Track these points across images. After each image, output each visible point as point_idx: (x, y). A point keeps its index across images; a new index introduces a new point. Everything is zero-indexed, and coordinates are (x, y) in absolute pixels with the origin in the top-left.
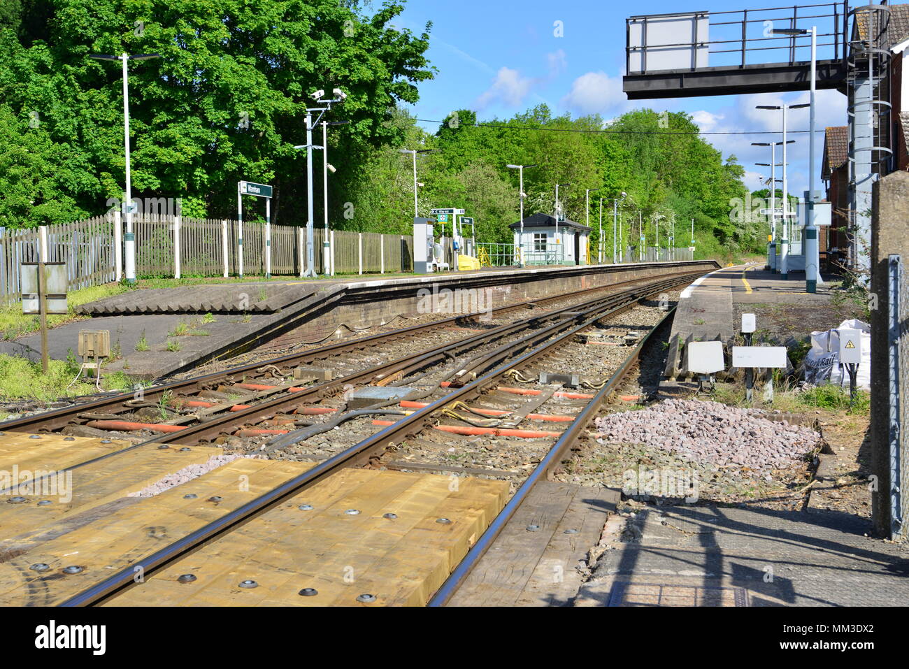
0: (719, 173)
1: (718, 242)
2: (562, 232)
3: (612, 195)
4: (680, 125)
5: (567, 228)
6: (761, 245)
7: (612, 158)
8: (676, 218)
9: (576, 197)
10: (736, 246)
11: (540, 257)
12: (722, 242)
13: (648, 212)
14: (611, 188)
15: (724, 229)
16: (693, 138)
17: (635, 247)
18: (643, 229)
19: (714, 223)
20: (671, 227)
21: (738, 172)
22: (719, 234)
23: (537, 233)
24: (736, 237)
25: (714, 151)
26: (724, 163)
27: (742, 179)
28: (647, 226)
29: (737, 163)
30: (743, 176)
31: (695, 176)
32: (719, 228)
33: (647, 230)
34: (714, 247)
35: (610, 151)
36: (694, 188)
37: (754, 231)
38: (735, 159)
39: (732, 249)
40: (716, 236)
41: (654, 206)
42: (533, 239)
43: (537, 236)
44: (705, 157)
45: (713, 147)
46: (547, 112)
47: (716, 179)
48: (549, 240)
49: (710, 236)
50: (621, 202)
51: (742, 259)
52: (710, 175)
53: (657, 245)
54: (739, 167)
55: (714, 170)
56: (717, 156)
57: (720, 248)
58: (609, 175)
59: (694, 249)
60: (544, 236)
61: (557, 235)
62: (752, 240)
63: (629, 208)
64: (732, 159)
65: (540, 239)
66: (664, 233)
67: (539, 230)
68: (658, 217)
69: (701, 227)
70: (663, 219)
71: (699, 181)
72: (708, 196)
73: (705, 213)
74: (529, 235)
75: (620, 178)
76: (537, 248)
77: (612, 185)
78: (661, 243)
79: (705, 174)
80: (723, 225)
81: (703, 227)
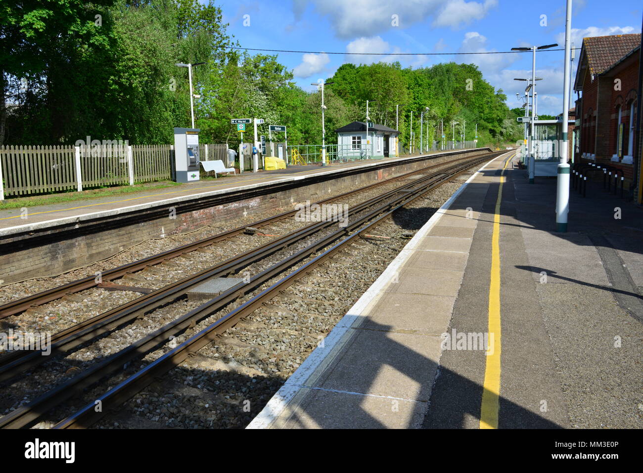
0: (493, 98)
1: (492, 136)
2: (372, 135)
3: (420, 109)
4: (471, 71)
5: (376, 133)
6: (515, 138)
7: (420, 85)
8: (467, 123)
9: (392, 111)
10: (502, 138)
11: (357, 153)
12: (494, 136)
13: (447, 120)
14: (419, 105)
15: (495, 129)
16: (478, 79)
17: (439, 142)
18: (444, 130)
19: (490, 126)
20: (463, 128)
21: (503, 98)
22: (493, 132)
23: (354, 136)
24: (501, 133)
25: (491, 86)
26: (495, 94)
27: (505, 102)
28: (447, 129)
29: (503, 93)
30: (506, 100)
31: (480, 100)
32: (492, 128)
33: (447, 131)
34: (490, 138)
35: (419, 81)
36: (479, 107)
37: (511, 130)
38: (502, 91)
39: (499, 140)
40: (490, 133)
41: (451, 116)
42: (352, 140)
43: (354, 138)
44: (484, 89)
45: (490, 84)
46: (399, 66)
47: (491, 102)
48: (362, 141)
49: (487, 133)
50: (427, 114)
51: (505, 145)
52: (488, 100)
53: (453, 140)
54: (504, 95)
55: (491, 97)
56: (492, 89)
57: (493, 139)
58: (418, 96)
59: (477, 141)
60: (359, 138)
61: (369, 137)
62: (510, 135)
63: (433, 118)
64: (500, 91)
65: (357, 140)
66: (458, 133)
67: (356, 134)
68: (455, 123)
69: (481, 128)
70: (458, 124)
71: (482, 103)
72: (487, 111)
73: (485, 120)
74: (349, 137)
75: (426, 98)
76: (354, 147)
77: (420, 103)
78: (456, 139)
79: (485, 99)
80: (495, 127)
81: (483, 128)
